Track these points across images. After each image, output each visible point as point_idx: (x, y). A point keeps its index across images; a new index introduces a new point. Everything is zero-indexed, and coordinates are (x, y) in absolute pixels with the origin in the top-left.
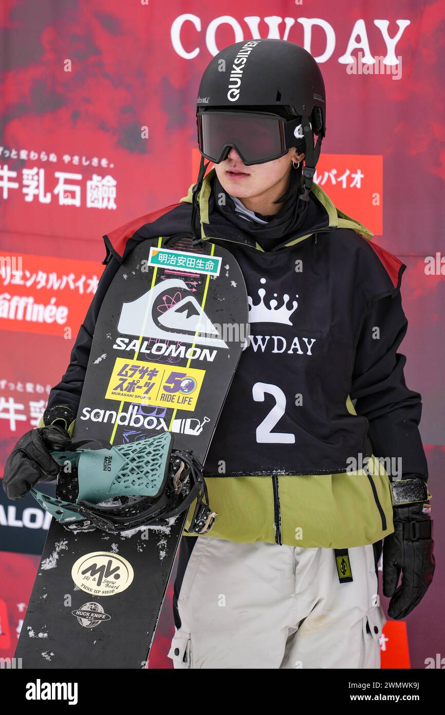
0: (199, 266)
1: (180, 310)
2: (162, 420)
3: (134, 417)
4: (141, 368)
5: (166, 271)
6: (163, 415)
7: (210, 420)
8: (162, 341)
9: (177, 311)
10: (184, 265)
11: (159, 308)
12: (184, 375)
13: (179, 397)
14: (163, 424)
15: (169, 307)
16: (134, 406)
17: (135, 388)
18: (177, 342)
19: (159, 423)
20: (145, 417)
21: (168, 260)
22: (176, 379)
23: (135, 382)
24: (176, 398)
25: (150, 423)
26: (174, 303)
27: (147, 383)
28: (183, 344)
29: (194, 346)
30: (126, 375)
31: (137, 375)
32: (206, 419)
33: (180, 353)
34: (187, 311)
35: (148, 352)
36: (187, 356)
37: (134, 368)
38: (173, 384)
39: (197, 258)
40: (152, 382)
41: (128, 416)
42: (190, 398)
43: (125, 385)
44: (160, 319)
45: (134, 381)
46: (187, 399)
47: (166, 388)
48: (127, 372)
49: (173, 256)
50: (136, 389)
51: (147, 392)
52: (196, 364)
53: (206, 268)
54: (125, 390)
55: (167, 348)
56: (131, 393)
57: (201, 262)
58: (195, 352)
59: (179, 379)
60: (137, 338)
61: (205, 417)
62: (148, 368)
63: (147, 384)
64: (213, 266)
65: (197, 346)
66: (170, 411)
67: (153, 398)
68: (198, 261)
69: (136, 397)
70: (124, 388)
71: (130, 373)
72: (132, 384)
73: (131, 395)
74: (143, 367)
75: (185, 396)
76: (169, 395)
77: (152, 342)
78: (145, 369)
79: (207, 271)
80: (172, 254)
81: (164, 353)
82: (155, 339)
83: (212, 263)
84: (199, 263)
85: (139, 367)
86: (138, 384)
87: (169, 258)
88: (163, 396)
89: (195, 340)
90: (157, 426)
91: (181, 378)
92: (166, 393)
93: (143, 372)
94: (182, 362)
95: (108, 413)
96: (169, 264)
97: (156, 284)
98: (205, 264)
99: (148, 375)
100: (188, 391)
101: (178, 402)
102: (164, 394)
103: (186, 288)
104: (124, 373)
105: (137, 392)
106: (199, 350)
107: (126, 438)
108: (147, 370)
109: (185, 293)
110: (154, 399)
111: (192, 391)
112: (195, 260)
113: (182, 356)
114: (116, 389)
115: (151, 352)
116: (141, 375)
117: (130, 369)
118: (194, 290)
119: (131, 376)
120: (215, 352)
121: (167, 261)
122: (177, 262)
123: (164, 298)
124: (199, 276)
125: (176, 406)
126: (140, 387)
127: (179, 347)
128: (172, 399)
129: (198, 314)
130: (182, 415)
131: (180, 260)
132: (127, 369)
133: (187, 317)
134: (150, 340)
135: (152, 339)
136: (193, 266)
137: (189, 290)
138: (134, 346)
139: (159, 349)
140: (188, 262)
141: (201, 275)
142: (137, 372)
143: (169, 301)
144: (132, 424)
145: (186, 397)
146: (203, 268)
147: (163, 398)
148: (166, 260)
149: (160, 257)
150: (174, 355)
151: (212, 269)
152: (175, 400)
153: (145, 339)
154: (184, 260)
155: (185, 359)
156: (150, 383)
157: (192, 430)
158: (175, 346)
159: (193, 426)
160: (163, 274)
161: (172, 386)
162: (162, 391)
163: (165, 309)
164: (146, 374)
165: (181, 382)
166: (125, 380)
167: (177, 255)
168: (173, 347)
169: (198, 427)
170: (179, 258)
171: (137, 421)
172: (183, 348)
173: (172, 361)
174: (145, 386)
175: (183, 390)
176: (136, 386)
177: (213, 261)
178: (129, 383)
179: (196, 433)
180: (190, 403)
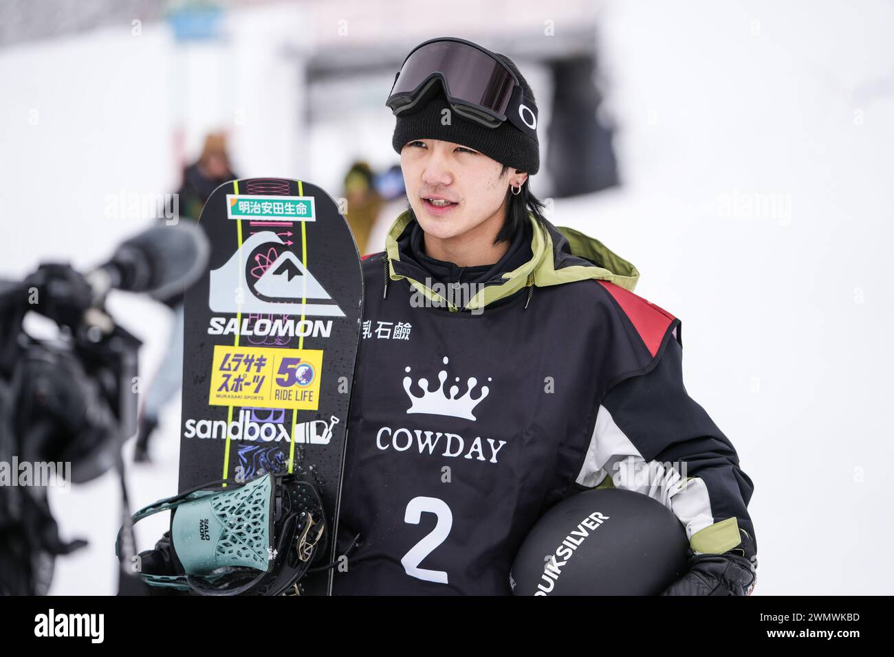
0: (288, 211)
1: (279, 272)
2: (281, 427)
3: (248, 426)
4: (245, 357)
5: (251, 223)
6: (282, 419)
7: (338, 420)
8: (265, 316)
9: (275, 273)
10: (271, 213)
11: (253, 273)
12: (296, 361)
13: (297, 391)
14: (284, 433)
15: (265, 269)
16: (245, 410)
18: (283, 315)
19: (278, 431)
20: (261, 425)
21: (251, 208)
22: (289, 366)
23: (242, 377)
24: (293, 394)
25: (268, 433)
26: (269, 264)
27: (255, 377)
28: (291, 317)
29: (303, 318)
30: (229, 369)
31: (243, 367)
32: (333, 419)
33: (288, 330)
34: (287, 271)
35: (250, 333)
36: (298, 334)
37: (238, 358)
38: (287, 374)
39: (285, 202)
40: (261, 374)
41: (240, 425)
42: (311, 392)
43: (231, 383)
44: (257, 286)
45: (240, 376)
46: (307, 394)
47: (280, 382)
48: (229, 365)
49: (256, 203)
50: (244, 387)
51: (257, 391)
52: (310, 343)
53: (298, 213)
54: (232, 390)
55: (272, 325)
56: (239, 393)
57: (290, 206)
58: (306, 326)
59: (293, 366)
60: (234, 315)
61: (332, 417)
62: (253, 356)
63: (255, 379)
64: (305, 209)
65: (307, 318)
66: (289, 413)
67: (266, 397)
68: (287, 205)
69: (246, 397)
70: (230, 387)
71: (234, 365)
72: (239, 380)
73: (239, 397)
74: (248, 355)
75: (304, 390)
76: (284, 391)
77: (253, 319)
78: (250, 358)
79: (301, 216)
80: (254, 201)
81: (270, 333)
82: (255, 315)
83: (304, 206)
84: (288, 208)
86: (246, 380)
87: (251, 206)
88: (278, 392)
89: (303, 310)
90: (277, 436)
91: (295, 364)
92: (280, 388)
93: (249, 361)
94: (291, 342)
95: (216, 424)
96: (253, 214)
97: (243, 240)
98: (295, 208)
99: (255, 365)
100: (306, 383)
101: (296, 400)
102: (279, 390)
103: (280, 241)
104: (226, 366)
105: (247, 390)
106: (310, 323)
107: (243, 457)
108: (252, 360)
109: (280, 249)
111: (310, 383)
112: (282, 204)
113: (291, 334)
114: (220, 389)
115: (254, 332)
116: (246, 366)
117: (234, 360)
118: (290, 243)
119: (235, 369)
120: (330, 324)
121: (250, 210)
122: (262, 210)
123: (257, 258)
124: (292, 224)
125: (296, 406)
126: (248, 384)
127: (286, 321)
128: (288, 397)
129: (301, 274)
130: (304, 416)
131: (265, 207)
132: (230, 360)
133: (289, 280)
134: (250, 317)
135: (253, 315)
136: (283, 213)
137: (283, 243)
138: (233, 327)
139: (263, 327)
140: (275, 208)
141: (294, 222)
142: (242, 363)
143: (263, 261)
144: (247, 437)
145: (305, 392)
146: (294, 213)
147: (278, 395)
148: (248, 208)
149: (240, 206)
150: (282, 333)
151: (305, 213)
152: (293, 396)
153: (244, 316)
154: (270, 206)
155: (296, 338)
156: (259, 377)
157: (319, 436)
158: (281, 320)
159: (320, 432)
160: (250, 228)
161: (286, 377)
162: (276, 386)
163: (260, 273)
164: (253, 364)
165: (295, 370)
166: (229, 376)
167: (260, 202)
168: (278, 322)
169: (326, 431)
170: (263, 204)
171: (252, 432)
172: (290, 323)
173: (282, 342)
174: (254, 381)
175: (299, 382)
176: (243, 383)
177: (304, 202)
178: (235, 380)
179: (324, 440)
180: (311, 399)
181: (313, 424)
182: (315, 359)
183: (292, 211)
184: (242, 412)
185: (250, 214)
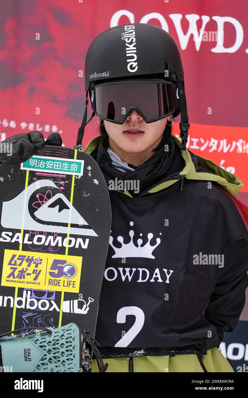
0: (65, 168)
1: (52, 206)
2: (53, 302)
3: (29, 300)
4: (27, 257)
5: (36, 173)
6: (53, 297)
7: (93, 300)
8: (41, 233)
9: (49, 206)
10: (52, 168)
11: (34, 205)
12: (64, 262)
13: (64, 281)
14: (55, 306)
15: (43, 203)
16: (27, 291)
17: (26, 276)
18: (54, 233)
19: (51, 305)
20: (38, 300)
21: (38, 164)
22: (59, 265)
23: (25, 270)
24: (62, 282)
25: (44, 305)
26: (46, 200)
27: (34, 270)
28: (60, 235)
29: (68, 236)
30: (15, 264)
31: (25, 264)
32: (90, 299)
33: (58, 243)
34: (58, 206)
35: (31, 243)
36: (64, 245)
37: (21, 258)
38: (57, 270)
39: (63, 162)
40: (38, 269)
41: (23, 300)
42: (74, 282)
43: (16, 273)
44: (36, 214)
45: (23, 269)
46: (71, 283)
47: (51, 274)
48: (15, 262)
49: (42, 161)
51: (35, 279)
52: (73, 252)
53: (71, 170)
55: (46, 239)
56: (22, 280)
57: (66, 165)
58: (70, 241)
59: (61, 265)
60: (19, 231)
61: (89, 298)
62: (33, 257)
63: (34, 271)
64: (77, 167)
65: (71, 236)
66: (58, 294)
67: (42, 283)
68: (64, 164)
69: (27, 283)
70: (16, 276)
71: (18, 262)
72: (22, 271)
73: (22, 282)
74: (29, 257)
75: (69, 280)
76: (55, 280)
77: (32, 234)
78: (30, 258)
79: (73, 171)
80: (41, 159)
81: (44, 243)
82: (34, 231)
83: (76, 165)
84: (65, 166)
85: (25, 256)
86: (27, 272)
87: (38, 163)
88: (50, 281)
89: (69, 230)
90: (50, 307)
91: (63, 264)
92: (52, 278)
93: (30, 260)
94: (61, 250)
95: (6, 298)
96: (39, 168)
97: (29, 184)
98: (70, 167)
99: (34, 263)
100: (71, 276)
101: (64, 286)
102: (51, 280)
103: (56, 187)
104: (13, 262)
105: (28, 278)
106: (73, 240)
107: (25, 320)
108: (32, 259)
109: (55, 192)
110: (43, 285)
111: (74, 276)
112: (61, 163)
113: (60, 245)
114: (8, 277)
115: (33, 242)
116: (28, 263)
117: (18, 259)
118: (62, 188)
119: (20, 265)
120: (87, 241)
122: (46, 165)
123: (38, 196)
124: (65, 176)
125: (63, 290)
126: (29, 274)
127: (56, 237)
128: (58, 284)
129: (68, 208)
130: (70, 296)
131: (48, 164)
132: (16, 259)
133: (59, 211)
134: (30, 233)
135: (32, 231)
136: (60, 169)
137: (58, 188)
138: (18, 238)
139: (39, 240)
140: (55, 165)
141: (67, 175)
142: (25, 261)
143: (42, 198)
144: (28, 307)
145: (70, 281)
146: (68, 170)
147: (50, 282)
148: (36, 164)
149: (30, 162)
150: (53, 244)
151: (76, 170)
152: (61, 284)
153: (26, 232)
154: (52, 163)
155: (63, 248)
156: (37, 270)
157: (80, 309)
158: (53, 236)
159: (80, 305)
160: (35, 176)
161: (56, 271)
162: (49, 277)
163: (39, 206)
164: (33, 262)
165: (63, 268)
166: (15, 269)
167: (45, 160)
168: (51, 238)
169: (85, 306)
170: (47, 162)
171: (32, 304)
172: (59, 238)
173: (52, 250)
174: (33, 273)
175: (66, 275)
176: (25, 274)
177: (76, 163)
178: (20, 271)
179: (84, 311)
180: (74, 286)
181: (76, 302)
182: (77, 261)
183: (67, 168)
184: (25, 292)
185: (37, 168)
